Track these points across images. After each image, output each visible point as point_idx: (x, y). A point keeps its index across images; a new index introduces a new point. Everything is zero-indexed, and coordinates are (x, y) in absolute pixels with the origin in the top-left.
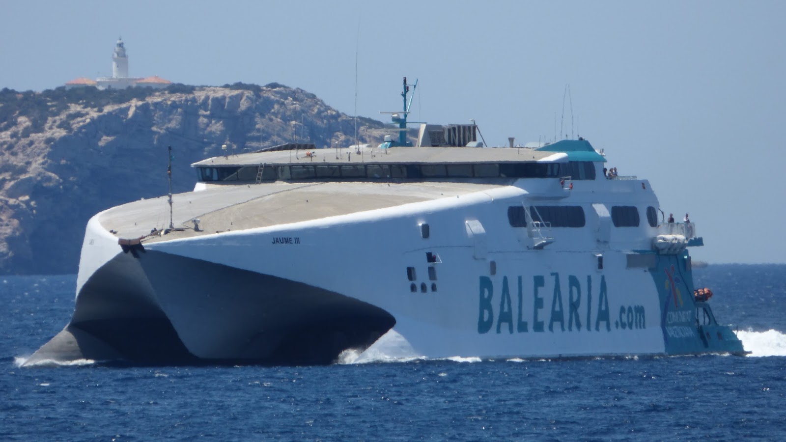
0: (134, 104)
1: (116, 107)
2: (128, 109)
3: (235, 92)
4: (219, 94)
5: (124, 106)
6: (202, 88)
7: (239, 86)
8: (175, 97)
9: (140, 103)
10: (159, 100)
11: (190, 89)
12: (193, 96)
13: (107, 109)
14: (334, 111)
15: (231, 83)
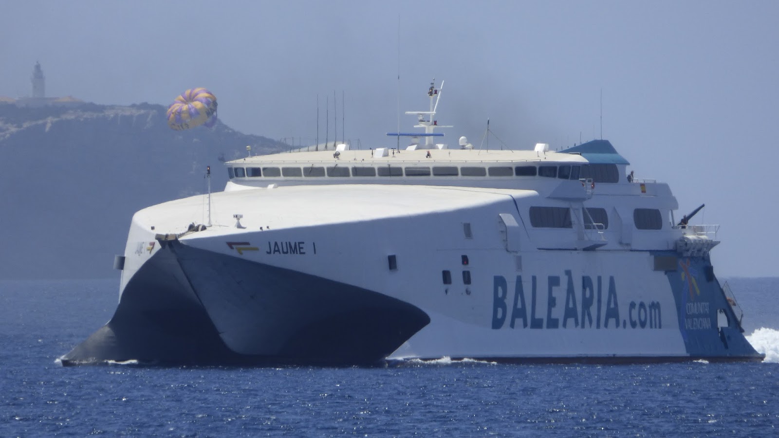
0: (50, 120)
1: (34, 123)
2: (45, 124)
3: (142, 112)
4: (128, 113)
5: (40, 122)
6: (112, 107)
7: (145, 106)
8: (87, 115)
9: (56, 119)
10: (73, 117)
11: (102, 108)
12: (103, 114)
13: (26, 125)
14: (231, 129)
15: (138, 103)
